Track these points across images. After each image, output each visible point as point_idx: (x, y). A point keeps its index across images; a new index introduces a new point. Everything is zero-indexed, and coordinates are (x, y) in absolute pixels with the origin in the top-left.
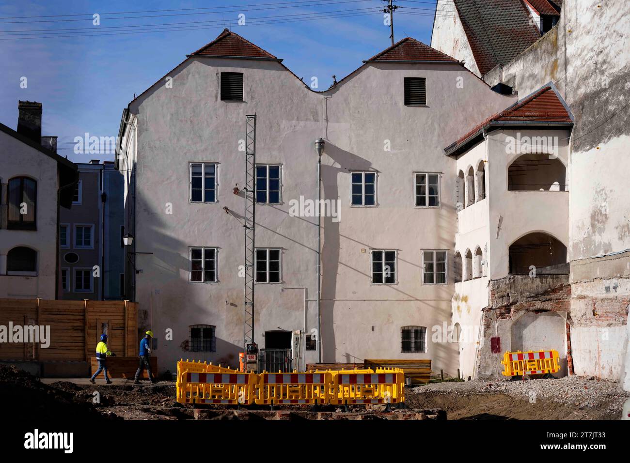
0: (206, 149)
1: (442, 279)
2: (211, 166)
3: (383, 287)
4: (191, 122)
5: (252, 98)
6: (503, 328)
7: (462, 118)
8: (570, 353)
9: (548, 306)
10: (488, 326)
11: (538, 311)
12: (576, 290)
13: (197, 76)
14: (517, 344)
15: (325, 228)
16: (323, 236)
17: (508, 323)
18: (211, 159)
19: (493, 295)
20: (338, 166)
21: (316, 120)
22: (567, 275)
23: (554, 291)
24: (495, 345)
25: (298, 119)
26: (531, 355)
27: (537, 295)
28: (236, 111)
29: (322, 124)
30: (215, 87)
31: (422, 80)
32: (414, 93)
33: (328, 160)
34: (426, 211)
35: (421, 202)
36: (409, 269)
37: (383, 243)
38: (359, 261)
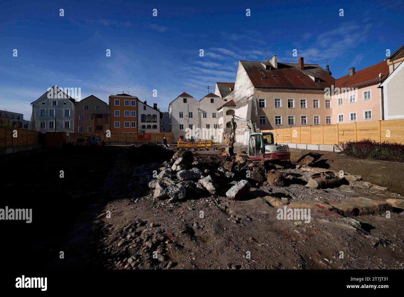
0: (182, 110)
1: (216, 128)
2: (182, 112)
4: (179, 106)
5: (188, 102)
7: (219, 105)
10: (223, 135)
13: (180, 99)
15: (199, 121)
17: (226, 135)
19: (224, 131)
20: (201, 112)
21: (198, 105)
24: (225, 138)
25: (195, 105)
28: (186, 104)
30: (183, 101)
31: (213, 99)
32: (212, 101)
33: (199, 111)
34: (214, 118)
35: (213, 117)
36: (212, 127)
37: (208, 123)
38: (204, 126)
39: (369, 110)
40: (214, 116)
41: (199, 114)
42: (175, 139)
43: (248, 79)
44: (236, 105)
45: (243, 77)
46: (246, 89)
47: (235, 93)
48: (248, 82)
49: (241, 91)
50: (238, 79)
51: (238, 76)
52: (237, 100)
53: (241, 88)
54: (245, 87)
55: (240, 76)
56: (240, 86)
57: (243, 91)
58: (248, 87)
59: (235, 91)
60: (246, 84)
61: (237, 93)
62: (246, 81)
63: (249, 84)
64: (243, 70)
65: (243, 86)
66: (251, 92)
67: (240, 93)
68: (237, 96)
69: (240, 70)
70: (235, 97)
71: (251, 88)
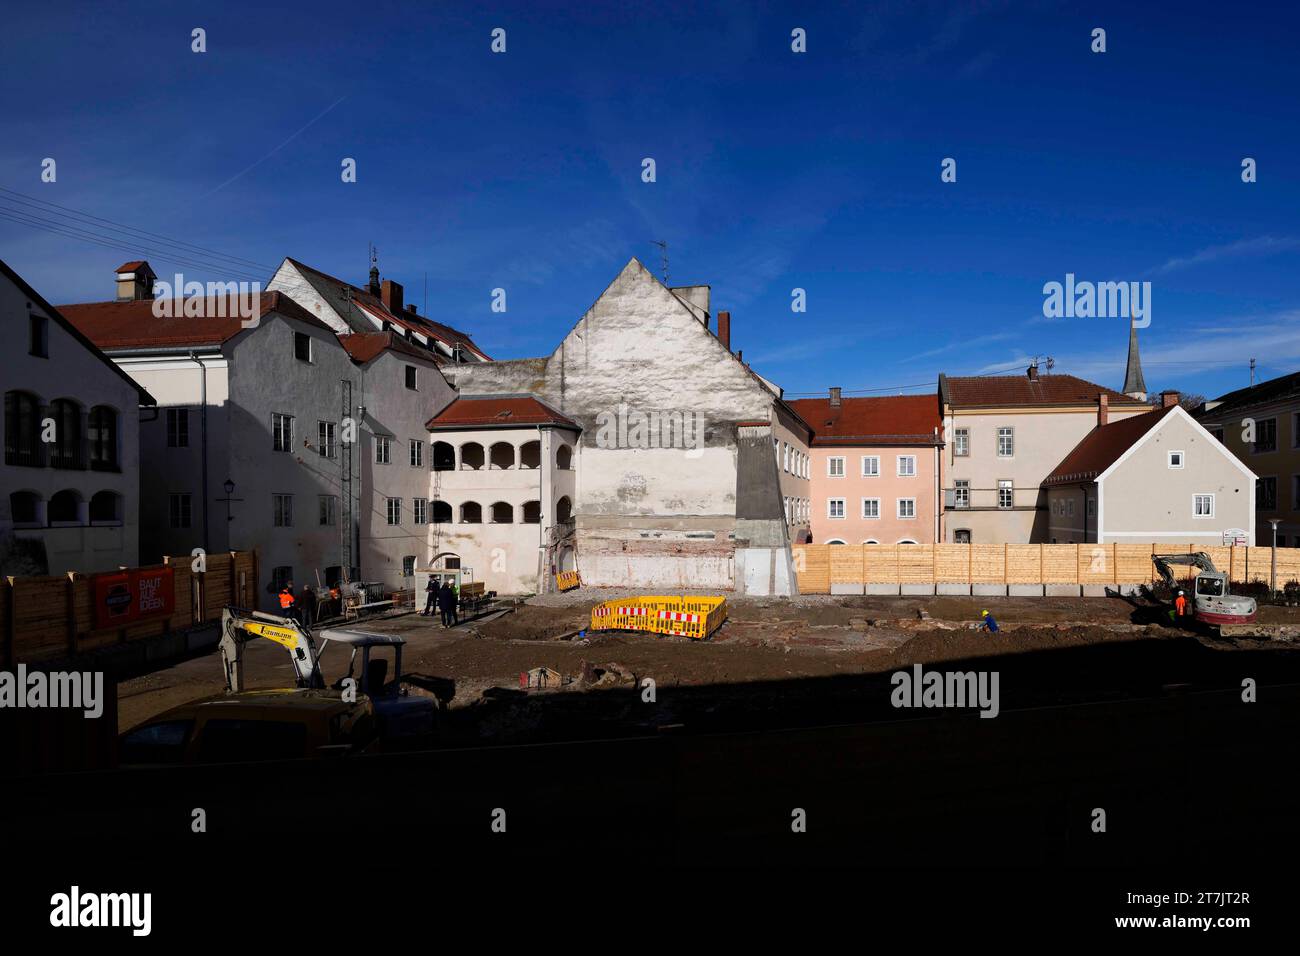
0: (285, 402)
1: (424, 521)
2: (288, 419)
3: (393, 527)
4: (273, 374)
5: (316, 361)
6: (556, 559)
7: (434, 403)
8: (578, 571)
10: (550, 558)
11: (567, 547)
12: (580, 533)
13: (276, 330)
14: (561, 568)
15: (364, 481)
16: (361, 486)
18: (289, 412)
19: (551, 537)
20: (371, 431)
21: (356, 389)
22: (575, 523)
24: (554, 570)
26: (567, 575)
27: (566, 537)
28: (305, 371)
30: (290, 346)
31: (414, 369)
32: (410, 378)
34: (415, 469)
35: (413, 462)
36: (407, 513)
37: (394, 494)
38: (380, 507)
39: (910, 499)
40: (416, 457)
41: (364, 439)
43: (723, 358)
44: (585, 430)
45: (669, 335)
46: (699, 387)
47: (563, 374)
48: (718, 365)
49: (640, 382)
50: (612, 328)
51: (615, 313)
52: (590, 410)
53: (644, 373)
54: (685, 378)
55: (633, 319)
56: (632, 360)
57: (662, 387)
58: (713, 384)
59: (567, 365)
60: (694, 367)
61: (591, 380)
62: (700, 358)
63: (732, 377)
64: (673, 310)
65: (663, 367)
66: (747, 407)
67: (632, 389)
68: (589, 391)
69: (633, 297)
70: (570, 394)
71: (748, 395)
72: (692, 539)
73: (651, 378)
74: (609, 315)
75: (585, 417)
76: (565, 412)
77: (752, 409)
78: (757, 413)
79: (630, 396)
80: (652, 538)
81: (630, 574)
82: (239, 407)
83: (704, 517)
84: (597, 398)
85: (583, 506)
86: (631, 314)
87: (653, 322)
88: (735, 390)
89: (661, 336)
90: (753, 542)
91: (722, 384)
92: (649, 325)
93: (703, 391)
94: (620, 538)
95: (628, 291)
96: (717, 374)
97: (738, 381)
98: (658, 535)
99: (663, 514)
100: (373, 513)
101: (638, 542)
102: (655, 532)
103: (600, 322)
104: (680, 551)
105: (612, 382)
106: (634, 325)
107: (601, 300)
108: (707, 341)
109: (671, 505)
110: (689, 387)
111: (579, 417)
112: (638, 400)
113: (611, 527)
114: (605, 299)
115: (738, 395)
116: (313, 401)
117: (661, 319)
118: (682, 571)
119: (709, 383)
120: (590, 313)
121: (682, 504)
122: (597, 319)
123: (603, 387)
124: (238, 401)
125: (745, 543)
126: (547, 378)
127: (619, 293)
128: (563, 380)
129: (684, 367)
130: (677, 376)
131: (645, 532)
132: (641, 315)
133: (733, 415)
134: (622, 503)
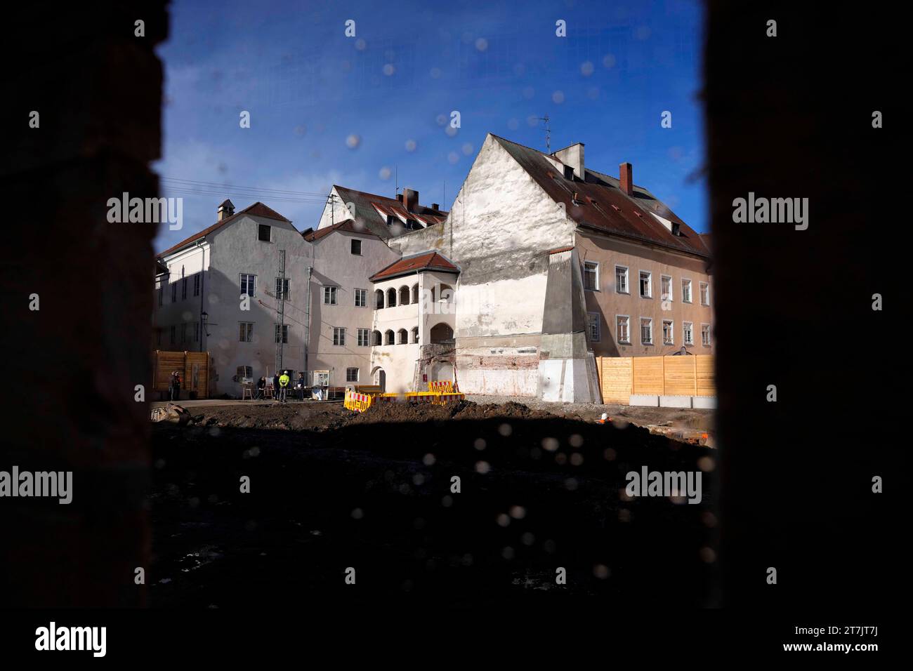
0: (250, 267)
1: (366, 344)
2: (252, 277)
3: (339, 347)
4: (242, 251)
5: (276, 241)
6: (428, 370)
7: (377, 263)
8: (456, 382)
9: (447, 359)
10: (422, 369)
11: (442, 362)
12: (458, 351)
13: (245, 225)
14: (435, 378)
15: (313, 315)
16: (310, 319)
17: (430, 367)
18: (253, 273)
19: (424, 353)
20: (320, 283)
21: (308, 257)
22: (454, 344)
23: (449, 352)
24: (425, 378)
25: (299, 255)
26: (441, 383)
27: (442, 354)
28: (267, 247)
29: (311, 259)
30: (255, 232)
31: (360, 242)
32: (356, 248)
33: (314, 279)
34: (360, 309)
35: (357, 304)
36: (351, 338)
37: (339, 324)
38: (327, 334)
40: (360, 300)
41: (313, 288)
42: (217, 380)
43: (542, 198)
44: (461, 272)
45: (509, 188)
46: (526, 226)
47: (451, 232)
48: (539, 204)
49: (492, 230)
50: (477, 191)
51: (479, 179)
52: (465, 256)
53: (495, 221)
54: (519, 220)
55: (490, 181)
56: (488, 213)
57: (505, 231)
58: (536, 222)
59: (454, 225)
60: (525, 210)
61: (466, 233)
62: (528, 202)
63: (548, 213)
64: (511, 167)
65: (506, 215)
66: (558, 237)
67: (488, 236)
68: (465, 242)
69: (488, 164)
70: (456, 246)
71: (559, 226)
72: (522, 354)
73: (500, 224)
74: (476, 181)
75: (462, 261)
76: (452, 260)
77: (562, 237)
78: (565, 241)
79: (487, 241)
80: (498, 354)
81: (485, 384)
82: (217, 271)
83: (530, 335)
84: (469, 246)
85: (460, 331)
86: (488, 177)
87: (500, 180)
88: (550, 224)
89: (504, 190)
90: (552, 355)
91: (542, 220)
92: (498, 182)
93: (530, 229)
94: (480, 354)
95: (486, 160)
96: (538, 213)
97: (552, 215)
98: (501, 352)
99: (503, 334)
100: (321, 337)
101: (489, 357)
102: (500, 349)
103: (470, 188)
104: (515, 365)
105: (476, 232)
106: (489, 185)
107: (471, 171)
108: (532, 186)
109: (510, 325)
110: (521, 227)
111: (459, 263)
112: (491, 243)
113: (474, 346)
114: (474, 170)
115: (553, 228)
116: (271, 265)
117: (505, 176)
118: (516, 381)
119: (533, 221)
120: (466, 183)
121: (516, 325)
122: (469, 186)
123: (472, 237)
124: (216, 267)
125: (545, 355)
126: (444, 236)
127: (481, 163)
128: (451, 236)
129: (518, 211)
130: (514, 219)
131: (493, 349)
132: (493, 177)
133: (548, 245)
134: (480, 327)
